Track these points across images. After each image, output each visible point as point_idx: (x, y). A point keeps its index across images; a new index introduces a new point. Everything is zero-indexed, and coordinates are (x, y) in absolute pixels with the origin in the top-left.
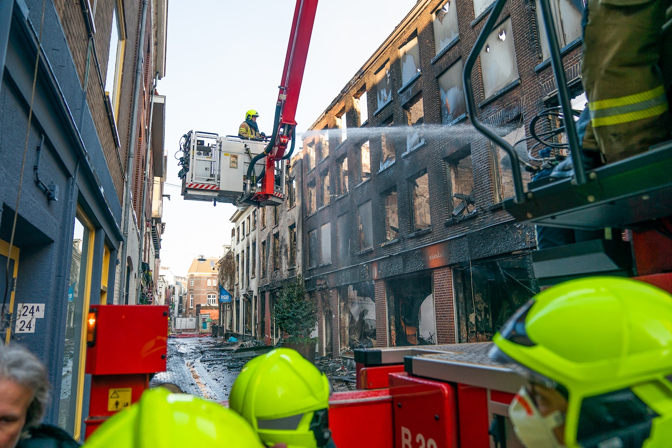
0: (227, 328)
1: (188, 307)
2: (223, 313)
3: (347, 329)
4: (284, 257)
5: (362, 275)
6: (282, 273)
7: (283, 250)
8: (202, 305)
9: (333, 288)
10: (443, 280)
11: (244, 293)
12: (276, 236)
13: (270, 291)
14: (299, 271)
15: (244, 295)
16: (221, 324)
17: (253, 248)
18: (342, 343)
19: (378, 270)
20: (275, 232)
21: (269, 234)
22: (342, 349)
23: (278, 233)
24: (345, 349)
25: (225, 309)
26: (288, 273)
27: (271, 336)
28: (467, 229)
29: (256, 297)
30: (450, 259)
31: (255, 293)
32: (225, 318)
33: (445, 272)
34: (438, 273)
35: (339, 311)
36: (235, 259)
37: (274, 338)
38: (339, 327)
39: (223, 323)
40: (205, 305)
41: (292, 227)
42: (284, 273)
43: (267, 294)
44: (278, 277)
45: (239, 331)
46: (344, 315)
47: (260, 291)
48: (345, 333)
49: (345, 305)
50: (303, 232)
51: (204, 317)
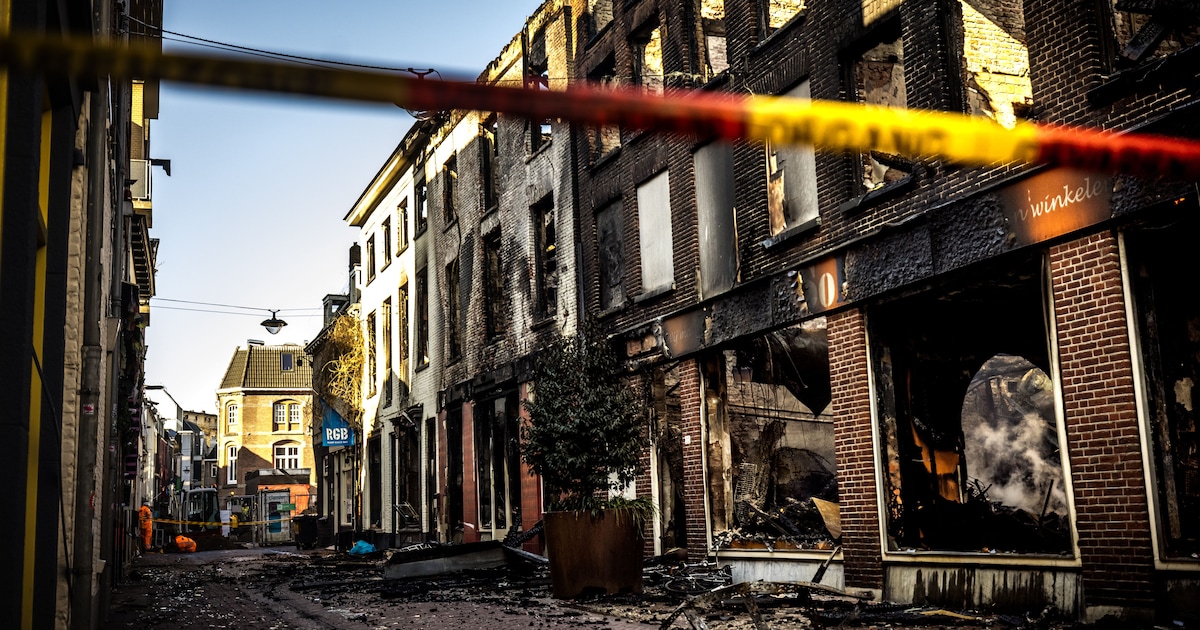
0: (344, 522)
1: (222, 481)
2: (331, 482)
3: (727, 478)
4: (517, 296)
5: (783, 303)
6: (513, 342)
7: (516, 276)
8: (262, 474)
9: (683, 359)
10: (1089, 273)
11: (394, 416)
12: (492, 240)
13: (475, 397)
14: (568, 326)
15: (395, 421)
16: (325, 514)
17: (418, 287)
18: (716, 519)
19: (841, 278)
20: (488, 227)
21: (469, 238)
22: (716, 534)
23: (497, 231)
24: (725, 534)
25: (336, 470)
26: (531, 337)
27: (480, 526)
28: (1180, 96)
29: (431, 422)
30: (1113, 203)
31: (430, 411)
32: (336, 495)
33: (1094, 247)
34: (1067, 256)
35: (703, 422)
36: (365, 326)
37: (493, 530)
38: (705, 469)
39: (331, 508)
40: (270, 473)
41: (541, 207)
42: (520, 339)
43: (468, 409)
44: (502, 354)
45: (379, 526)
46: (719, 436)
47: (444, 402)
48: (721, 487)
49: (718, 405)
50: (576, 215)
51: (274, 498)
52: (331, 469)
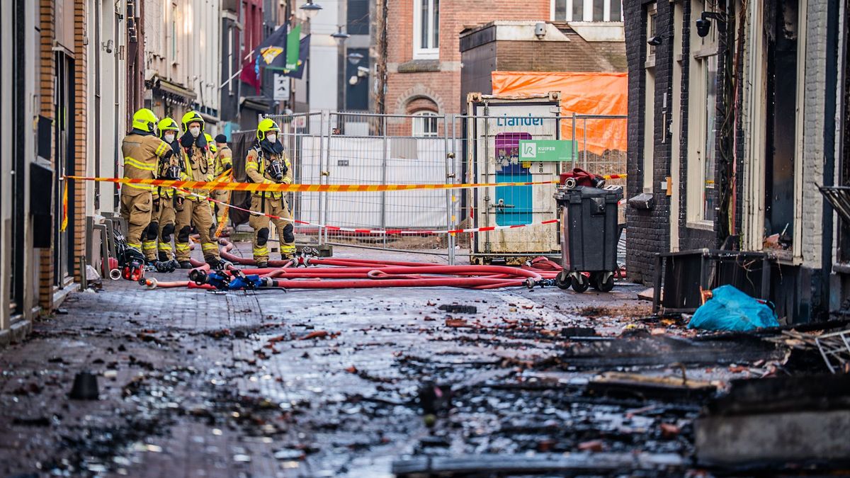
1: (395, 48)
2: (664, 85)
8: (508, 32)
16: (648, 183)
25: (679, 49)
32: (675, 128)
39: (663, 173)
40: (528, 34)
45: (788, 242)
51: (513, 121)
52: (664, 41)
